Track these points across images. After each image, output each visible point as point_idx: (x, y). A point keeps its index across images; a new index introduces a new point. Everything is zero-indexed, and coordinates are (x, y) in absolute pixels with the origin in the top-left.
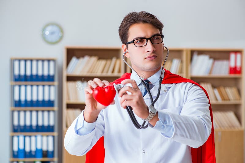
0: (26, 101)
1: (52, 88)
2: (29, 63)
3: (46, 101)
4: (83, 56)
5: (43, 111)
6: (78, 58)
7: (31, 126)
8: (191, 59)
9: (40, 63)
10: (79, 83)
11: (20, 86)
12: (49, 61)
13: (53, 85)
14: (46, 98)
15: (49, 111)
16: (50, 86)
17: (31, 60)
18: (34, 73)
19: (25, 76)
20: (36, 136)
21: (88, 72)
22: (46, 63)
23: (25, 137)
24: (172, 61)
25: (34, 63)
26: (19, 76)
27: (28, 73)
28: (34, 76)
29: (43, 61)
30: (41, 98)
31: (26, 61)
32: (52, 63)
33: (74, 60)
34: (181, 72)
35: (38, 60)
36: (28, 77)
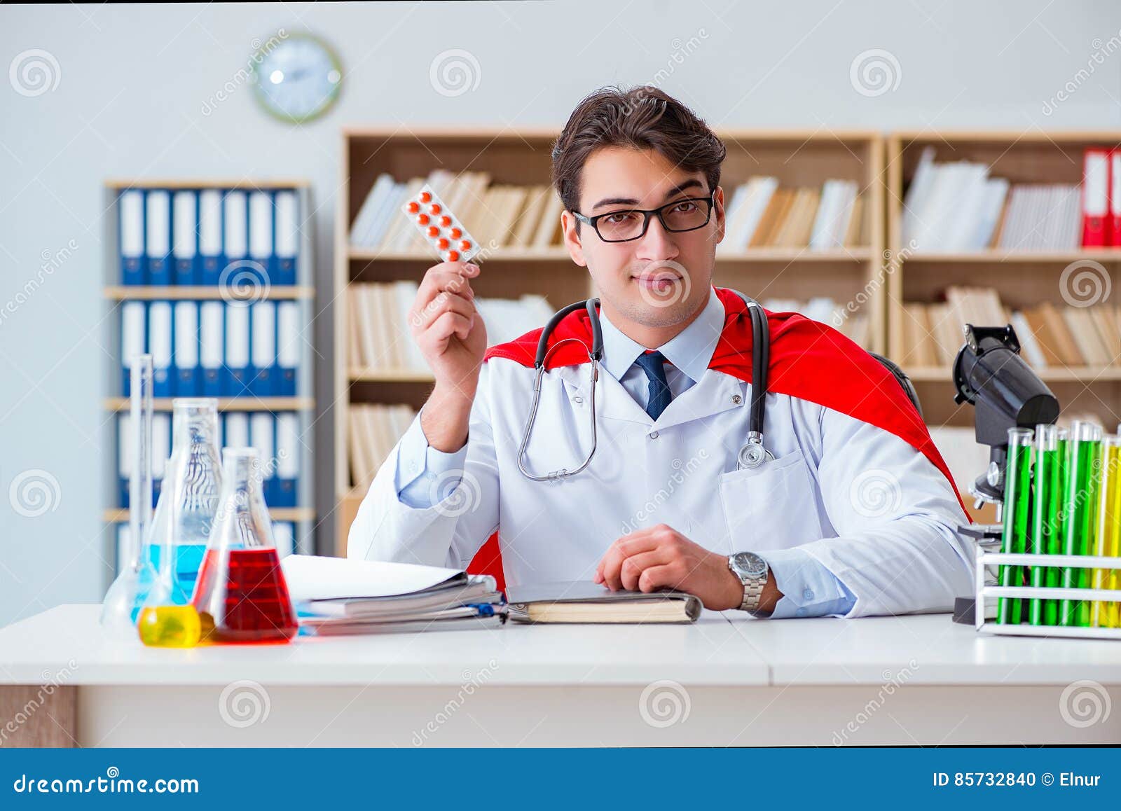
1: (287, 311)
2: (185, 204)
3: (262, 370)
4: (424, 173)
6: (401, 179)
8: (906, 186)
9: (235, 203)
10: (405, 293)
11: (147, 304)
12: (274, 192)
13: (292, 300)
14: (263, 358)
15: (275, 414)
16: (277, 302)
17: (198, 192)
18: (210, 246)
19: (171, 259)
22: (261, 204)
24: (819, 190)
25: (211, 202)
26: (145, 259)
27: (185, 249)
28: (211, 258)
29: (248, 192)
30: (237, 359)
31: (172, 193)
32: (286, 204)
33: (384, 186)
34: (860, 238)
35: (224, 191)
36: (185, 265)
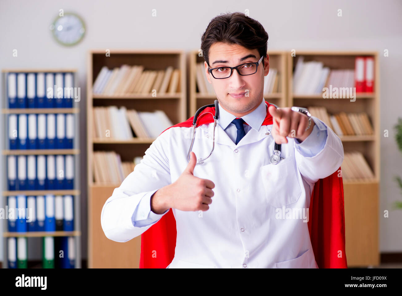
0: (28, 139)
1: (70, 119)
2: (31, 78)
3: (60, 140)
4: (119, 66)
5: (55, 156)
6: (111, 68)
7: (36, 180)
8: (294, 69)
9: (50, 78)
10: (113, 110)
11: (18, 115)
12: (64, 74)
13: (72, 114)
14: (61, 135)
15: (65, 156)
16: (66, 115)
17: (36, 74)
18: (41, 94)
19: (26, 98)
20: (45, 197)
21: (127, 92)
22: (59, 78)
23: (27, 197)
25: (41, 78)
26: (17, 98)
27: (31, 95)
28: (41, 98)
29: (55, 74)
30: (51, 135)
31: (26, 74)
32: (68, 78)
33: (104, 72)
34: (278, 90)
35: (46, 74)
36: (31, 101)
